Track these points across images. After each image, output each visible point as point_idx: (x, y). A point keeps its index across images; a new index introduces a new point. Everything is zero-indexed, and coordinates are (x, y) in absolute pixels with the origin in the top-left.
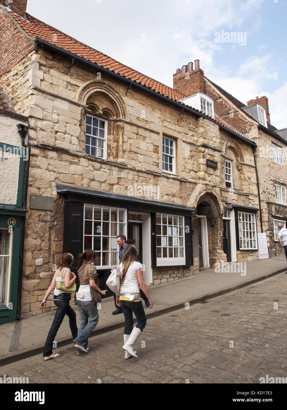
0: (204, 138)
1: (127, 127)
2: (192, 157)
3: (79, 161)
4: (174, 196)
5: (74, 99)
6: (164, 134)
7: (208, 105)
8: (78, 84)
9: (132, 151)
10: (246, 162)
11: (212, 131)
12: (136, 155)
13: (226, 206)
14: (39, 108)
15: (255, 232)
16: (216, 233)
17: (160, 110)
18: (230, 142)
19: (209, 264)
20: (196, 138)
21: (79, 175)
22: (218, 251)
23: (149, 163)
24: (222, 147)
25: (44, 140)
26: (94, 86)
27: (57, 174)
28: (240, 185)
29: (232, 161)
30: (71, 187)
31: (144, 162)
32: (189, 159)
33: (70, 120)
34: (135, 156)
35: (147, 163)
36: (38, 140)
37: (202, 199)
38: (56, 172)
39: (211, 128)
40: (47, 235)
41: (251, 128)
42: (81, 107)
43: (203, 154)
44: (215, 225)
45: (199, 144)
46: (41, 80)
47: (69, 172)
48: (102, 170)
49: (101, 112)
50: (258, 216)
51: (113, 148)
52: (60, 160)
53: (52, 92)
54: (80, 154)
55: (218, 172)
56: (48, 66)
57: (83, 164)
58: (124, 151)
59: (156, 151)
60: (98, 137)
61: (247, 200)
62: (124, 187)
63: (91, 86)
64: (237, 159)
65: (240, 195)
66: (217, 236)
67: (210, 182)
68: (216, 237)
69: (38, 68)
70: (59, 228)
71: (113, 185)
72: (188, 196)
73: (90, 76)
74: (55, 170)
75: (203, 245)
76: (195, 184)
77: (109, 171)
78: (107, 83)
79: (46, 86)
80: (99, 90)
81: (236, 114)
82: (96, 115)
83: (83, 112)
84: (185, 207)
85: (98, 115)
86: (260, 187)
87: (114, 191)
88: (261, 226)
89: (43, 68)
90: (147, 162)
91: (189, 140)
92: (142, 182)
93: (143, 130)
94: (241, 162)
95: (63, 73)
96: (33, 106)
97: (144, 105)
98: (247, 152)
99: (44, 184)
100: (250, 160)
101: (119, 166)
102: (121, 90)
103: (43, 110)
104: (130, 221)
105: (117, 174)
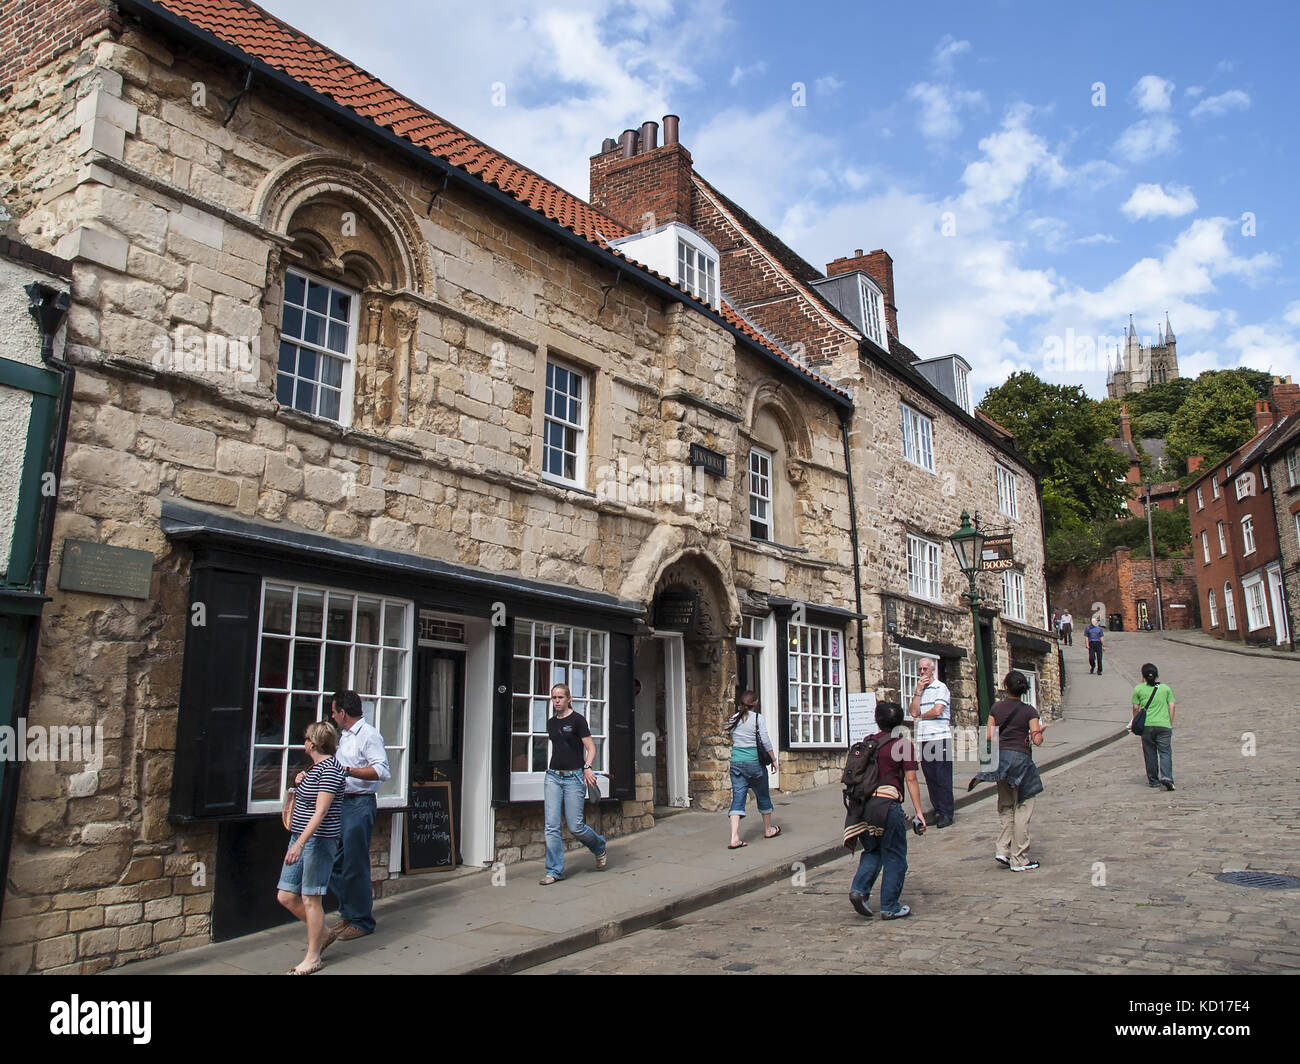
0: (684, 373)
1: (427, 321)
2: (643, 433)
3: (253, 427)
4: (576, 561)
5: (244, 213)
6: (553, 353)
7: (701, 266)
8: (262, 161)
9: (441, 404)
10: (817, 460)
11: (712, 352)
12: (453, 418)
13: (750, 601)
14: (114, 234)
15: (839, 689)
16: (713, 692)
17: (543, 270)
18: (769, 390)
19: (687, 795)
20: (656, 371)
21: (248, 476)
22: (717, 752)
23: (496, 448)
24: (744, 404)
25: (127, 346)
26: (320, 172)
27: (167, 468)
28: (797, 533)
29: (773, 452)
30: (218, 518)
31: (481, 443)
32: (631, 441)
33: (226, 284)
34: (448, 422)
35: (491, 447)
36: (103, 346)
37: (671, 576)
38: (165, 464)
39: (708, 341)
40: (119, 686)
41: (837, 348)
42: (270, 243)
43: (678, 425)
44: (712, 665)
45: (667, 392)
46: (129, 136)
47: (214, 465)
48: (334, 462)
49: (340, 264)
50: (852, 638)
51: (375, 389)
52: (182, 422)
53: (166, 180)
54: (255, 403)
55: (727, 488)
56: (155, 88)
57: (266, 439)
58: (412, 403)
59: (522, 406)
60: (325, 349)
61: (817, 582)
62: (409, 524)
63: (310, 174)
64: (789, 447)
65: (797, 565)
66: (718, 702)
67: (698, 518)
68: (714, 705)
69: (118, 91)
70: (168, 661)
71: (369, 516)
72: (624, 565)
73: (305, 138)
74: (164, 454)
75: (668, 730)
76: (651, 523)
77: (359, 467)
78: (364, 165)
79: (145, 158)
80: (335, 187)
81: (790, 301)
82: (319, 273)
83: (276, 257)
84: (615, 601)
85: (327, 273)
86: (860, 543)
87: (372, 537)
88: (862, 670)
89: (137, 93)
90: (490, 443)
91: (635, 378)
92: (471, 511)
93: (480, 333)
94: (801, 458)
95: (210, 117)
96: (91, 225)
97: (488, 250)
98: (823, 425)
99: (118, 504)
100: (832, 453)
101: (394, 451)
102: (413, 194)
103: (131, 239)
104: (423, 642)
105: (384, 480)
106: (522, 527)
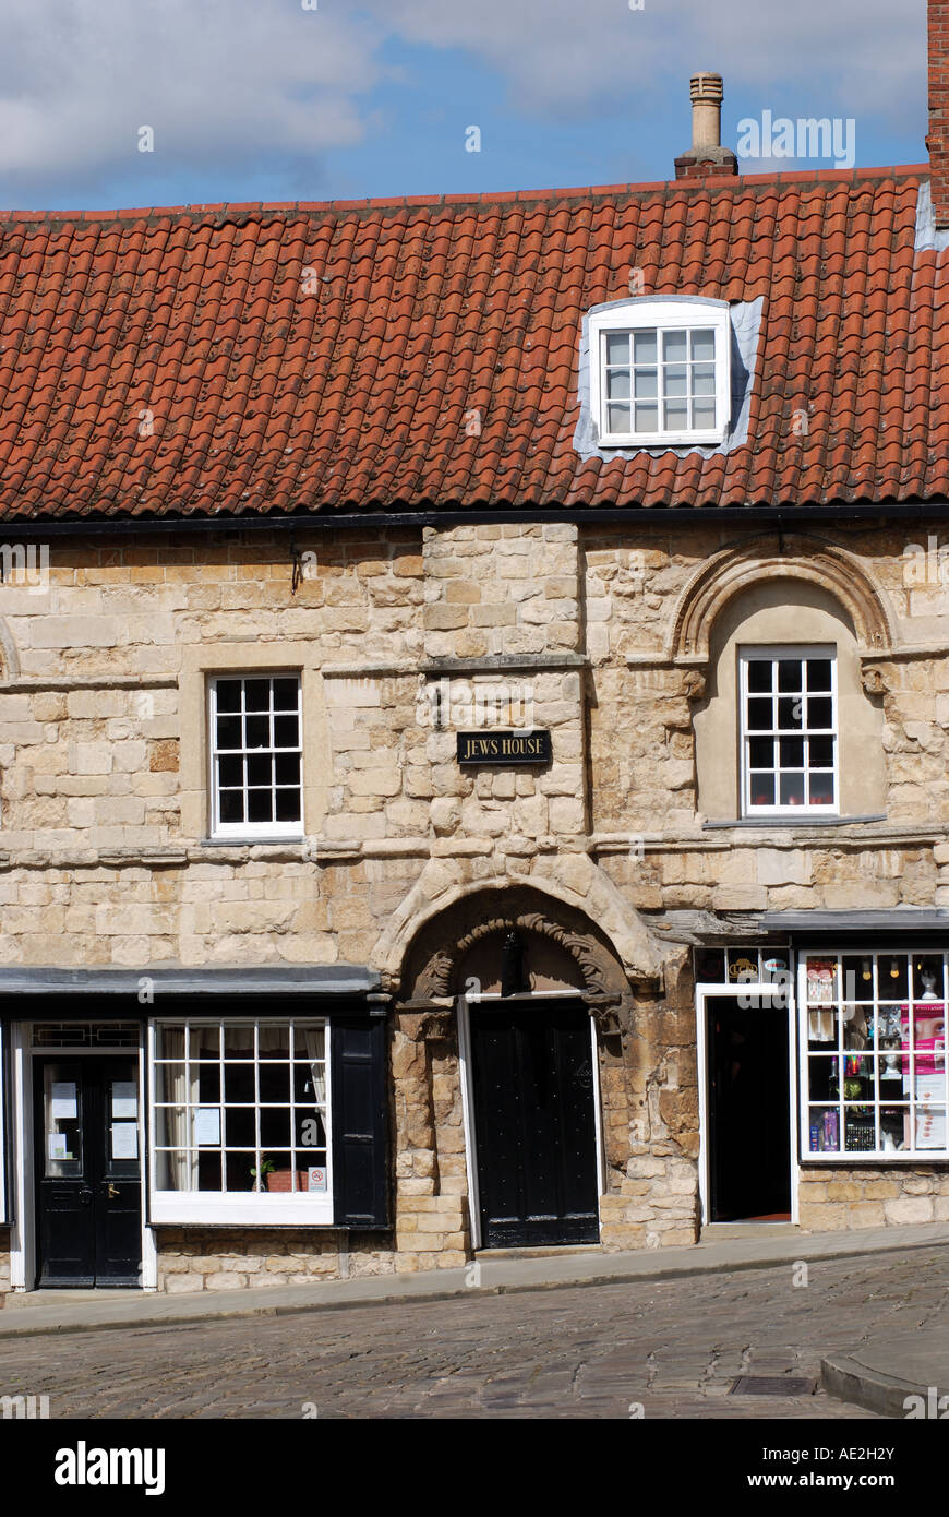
0: (442, 630)
1: (11, 706)
2: (398, 731)
4: (279, 931)
9: (39, 794)
11: (512, 572)
12: (58, 805)
17: (184, 575)
23: (122, 823)
28: (887, 783)
29: (833, 646)
31: (99, 824)
32: (371, 750)
34: (51, 812)
35: (115, 824)
39: (502, 559)
55: (565, 775)
58: (5, 803)
59: (162, 761)
61: (919, 868)
65: (849, 848)
67: (494, 837)
72: (378, 921)
90: (113, 819)
91: (372, 658)
92: (95, 904)
93: (86, 694)
97: (93, 586)
106: (175, 907)
